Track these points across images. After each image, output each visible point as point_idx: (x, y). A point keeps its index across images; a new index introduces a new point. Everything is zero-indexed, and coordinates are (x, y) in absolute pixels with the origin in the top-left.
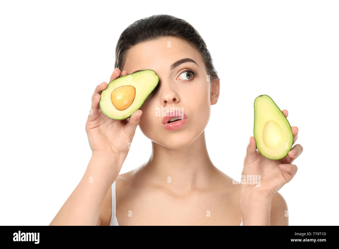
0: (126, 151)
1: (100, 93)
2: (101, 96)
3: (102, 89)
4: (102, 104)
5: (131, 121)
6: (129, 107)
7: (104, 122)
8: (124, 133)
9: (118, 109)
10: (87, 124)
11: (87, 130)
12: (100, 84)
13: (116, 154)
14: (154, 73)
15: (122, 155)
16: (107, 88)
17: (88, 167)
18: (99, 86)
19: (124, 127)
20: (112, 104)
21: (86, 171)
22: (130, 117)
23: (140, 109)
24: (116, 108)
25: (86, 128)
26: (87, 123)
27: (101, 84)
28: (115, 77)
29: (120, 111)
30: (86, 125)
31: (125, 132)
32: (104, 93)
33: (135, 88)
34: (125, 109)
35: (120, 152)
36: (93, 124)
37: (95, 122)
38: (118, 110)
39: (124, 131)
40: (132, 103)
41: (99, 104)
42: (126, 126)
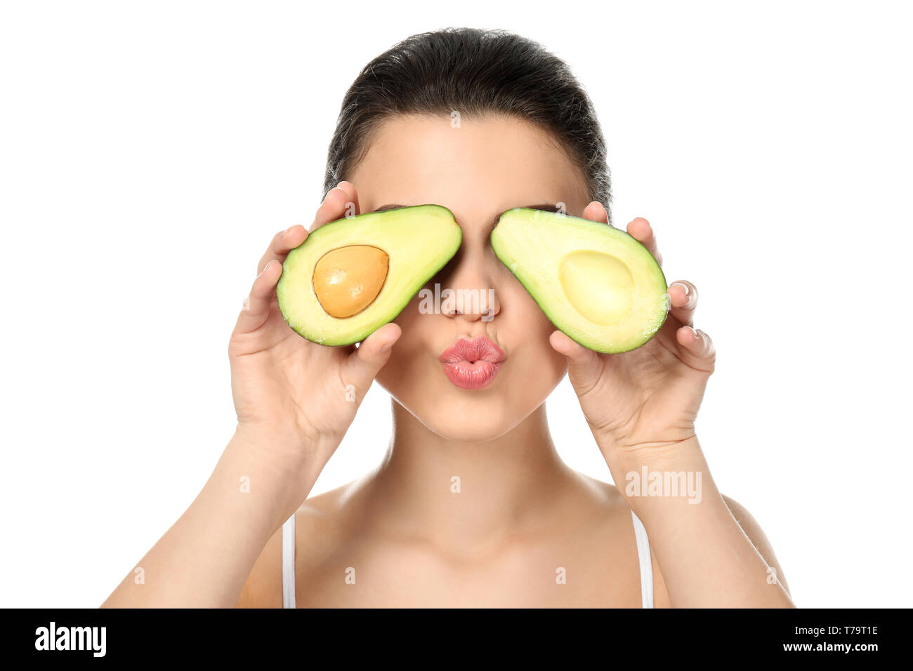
0: (337, 435)
1: (284, 255)
2: (286, 266)
3: (290, 247)
4: (284, 292)
5: (365, 352)
6: (364, 310)
7: (284, 340)
8: (340, 381)
9: (329, 314)
10: (234, 339)
11: (234, 355)
12: (285, 228)
13: (307, 439)
14: (451, 220)
15: (324, 443)
16: (307, 243)
17: (219, 464)
18: (280, 236)
19: (340, 363)
20: (314, 296)
21: (213, 475)
22: (362, 342)
23: (396, 320)
24: (326, 311)
25: (231, 349)
26: (233, 336)
27: (289, 230)
28: (330, 215)
29: (337, 320)
30: (232, 341)
31: (341, 379)
32: (294, 258)
33: (387, 255)
34: (352, 316)
35: (319, 433)
36: (252, 340)
37: (256, 334)
38: (329, 317)
39: (340, 376)
40: (375, 299)
41: (275, 287)
42: (347, 363)
